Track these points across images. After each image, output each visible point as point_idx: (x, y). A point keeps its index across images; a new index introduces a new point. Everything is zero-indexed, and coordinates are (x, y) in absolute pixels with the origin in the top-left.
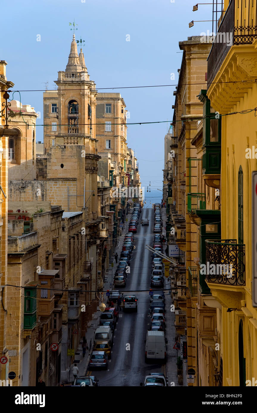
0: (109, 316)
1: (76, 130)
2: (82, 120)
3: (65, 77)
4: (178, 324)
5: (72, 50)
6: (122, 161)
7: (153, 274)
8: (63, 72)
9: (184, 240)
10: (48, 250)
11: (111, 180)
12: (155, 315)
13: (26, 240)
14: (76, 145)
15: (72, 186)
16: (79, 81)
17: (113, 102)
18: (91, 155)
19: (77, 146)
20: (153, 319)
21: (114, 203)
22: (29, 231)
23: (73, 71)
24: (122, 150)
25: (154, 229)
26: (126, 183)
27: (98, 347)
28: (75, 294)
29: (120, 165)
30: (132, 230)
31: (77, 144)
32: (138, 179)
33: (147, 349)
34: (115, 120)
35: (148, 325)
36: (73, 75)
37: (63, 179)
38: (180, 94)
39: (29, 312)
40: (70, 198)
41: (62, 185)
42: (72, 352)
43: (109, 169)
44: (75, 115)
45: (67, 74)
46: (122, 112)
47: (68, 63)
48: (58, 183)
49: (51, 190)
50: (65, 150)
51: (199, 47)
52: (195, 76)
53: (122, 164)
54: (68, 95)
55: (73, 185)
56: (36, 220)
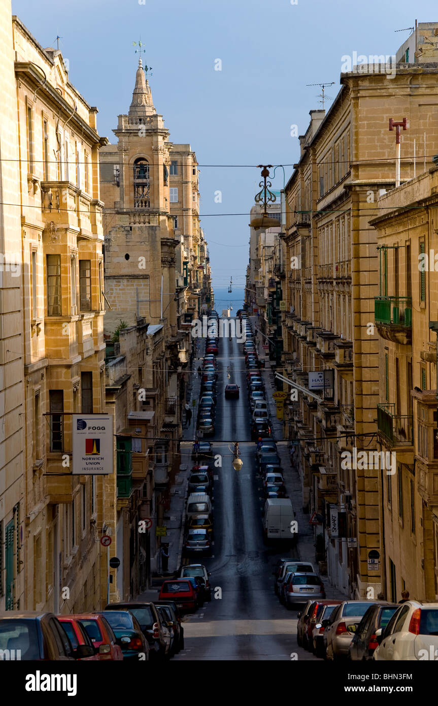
0: (202, 478)
1: (146, 203)
2: (155, 187)
3: (129, 124)
4: (326, 487)
5: (138, 82)
6: (195, 247)
7: (255, 416)
8: (125, 116)
9: (351, 365)
10: (135, 382)
11: (185, 276)
12: (270, 475)
13: (117, 368)
14: (147, 225)
15: (142, 287)
16: (150, 130)
17: (181, 157)
18: (168, 239)
19: (149, 227)
20: (267, 481)
21: (189, 311)
22: (114, 355)
23: (140, 114)
24: (194, 230)
25: (245, 349)
26: (200, 280)
27: (195, 523)
28: (163, 447)
29: (193, 253)
30: (212, 351)
31: (149, 223)
32: (209, 273)
33: (268, 525)
34: (184, 185)
35: (259, 489)
36: (140, 120)
37: (130, 276)
38: (314, 148)
39: (124, 473)
40: (140, 305)
41: (127, 285)
42: (163, 531)
43: (183, 260)
44: (145, 181)
45: (132, 120)
46: (194, 173)
47: (132, 103)
48: (122, 283)
49: (112, 294)
50: (130, 233)
51: (371, 80)
52: (366, 122)
53: (195, 251)
54: (133, 150)
55: (144, 285)
56: (124, 339)
